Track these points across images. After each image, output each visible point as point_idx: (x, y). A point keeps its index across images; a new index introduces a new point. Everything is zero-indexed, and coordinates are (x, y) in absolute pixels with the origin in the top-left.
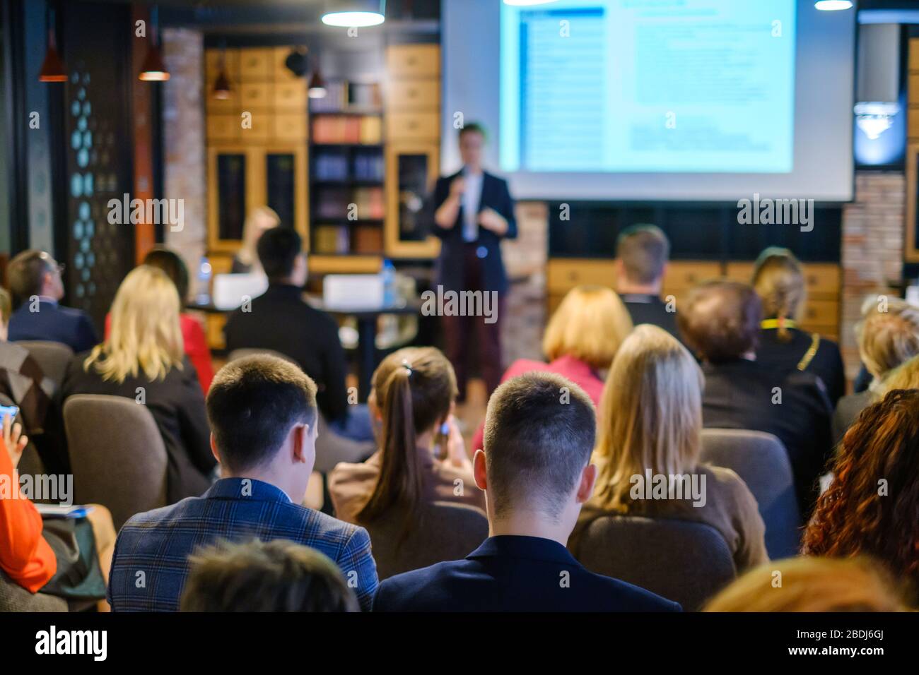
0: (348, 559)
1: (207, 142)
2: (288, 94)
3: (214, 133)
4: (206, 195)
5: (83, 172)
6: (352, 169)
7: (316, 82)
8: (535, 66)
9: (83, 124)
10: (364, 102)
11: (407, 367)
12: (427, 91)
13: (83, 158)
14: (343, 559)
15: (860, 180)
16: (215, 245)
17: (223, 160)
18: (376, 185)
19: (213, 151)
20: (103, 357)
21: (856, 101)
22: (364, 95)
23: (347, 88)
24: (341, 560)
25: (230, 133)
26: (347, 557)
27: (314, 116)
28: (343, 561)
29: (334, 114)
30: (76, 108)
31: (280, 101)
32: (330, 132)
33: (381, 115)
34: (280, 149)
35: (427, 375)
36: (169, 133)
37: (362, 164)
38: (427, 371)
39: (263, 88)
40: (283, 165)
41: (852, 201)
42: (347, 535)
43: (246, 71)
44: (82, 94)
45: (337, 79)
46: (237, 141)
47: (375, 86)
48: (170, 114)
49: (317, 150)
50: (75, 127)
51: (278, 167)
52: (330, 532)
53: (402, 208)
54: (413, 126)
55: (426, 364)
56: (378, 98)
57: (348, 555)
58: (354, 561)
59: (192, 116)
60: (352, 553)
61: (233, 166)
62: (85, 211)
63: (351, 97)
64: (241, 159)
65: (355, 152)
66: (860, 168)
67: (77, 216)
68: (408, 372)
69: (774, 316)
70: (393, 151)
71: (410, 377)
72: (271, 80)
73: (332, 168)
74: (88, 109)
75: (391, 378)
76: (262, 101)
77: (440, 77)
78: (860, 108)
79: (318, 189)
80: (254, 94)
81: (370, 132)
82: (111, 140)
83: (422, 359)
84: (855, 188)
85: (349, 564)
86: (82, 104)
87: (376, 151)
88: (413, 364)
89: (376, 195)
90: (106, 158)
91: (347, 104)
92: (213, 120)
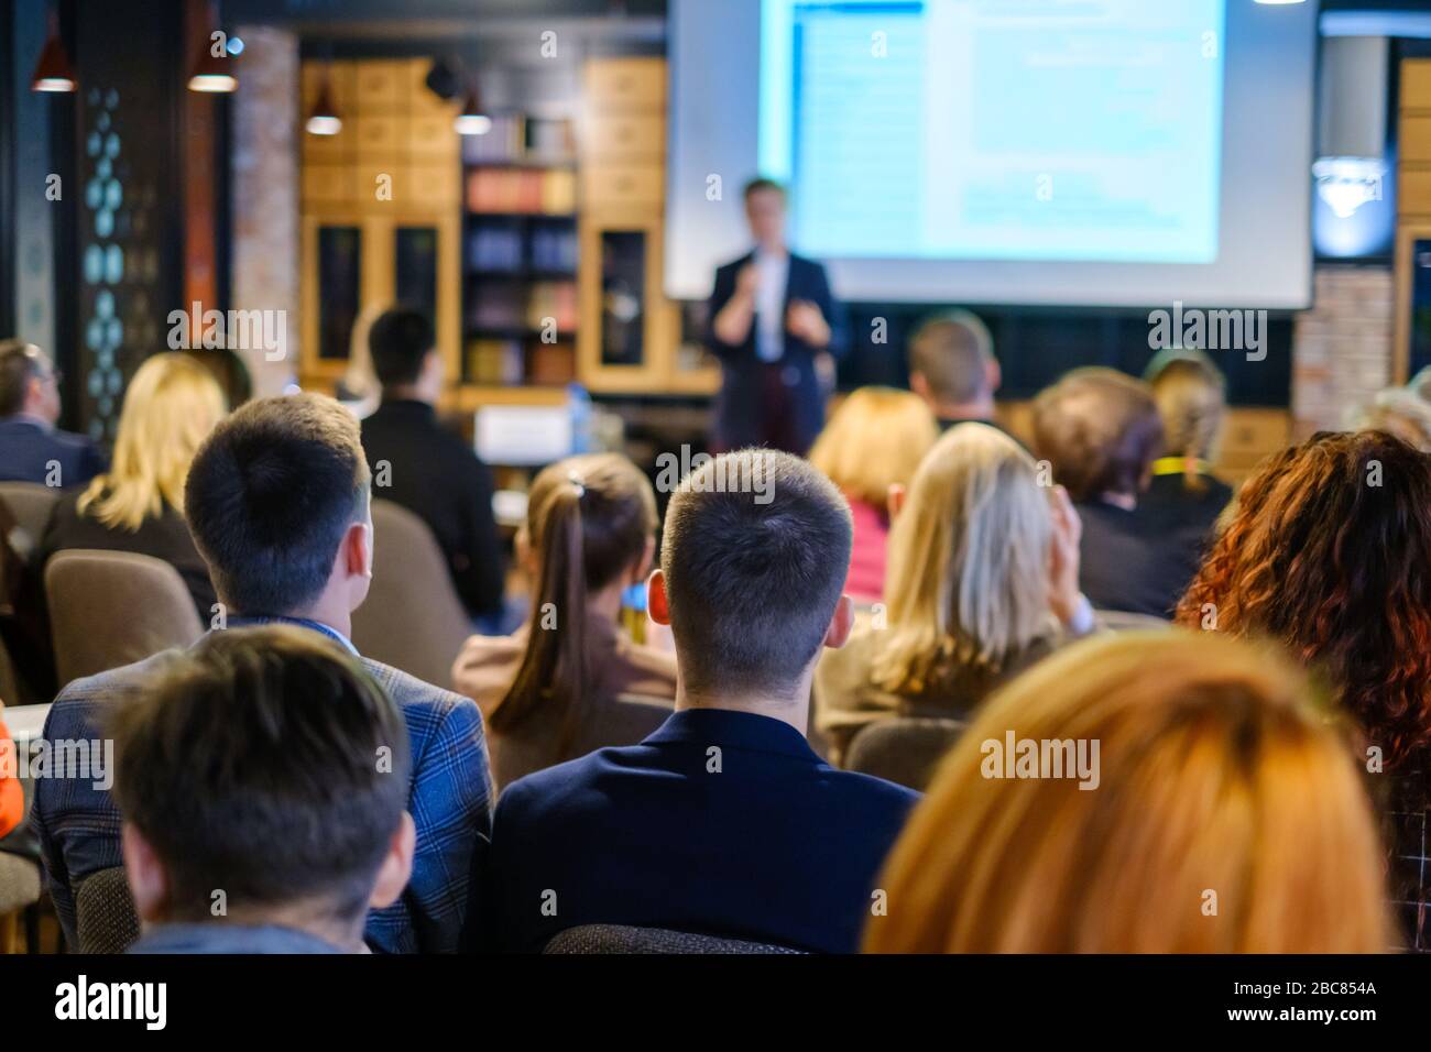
0: (441, 753)
1: (302, 206)
2: (430, 132)
3: (312, 192)
4: (298, 291)
5: (104, 244)
6: (528, 251)
7: (472, 108)
8: (815, 90)
9: (105, 169)
10: (549, 146)
11: (575, 483)
12: (647, 133)
13: (105, 223)
14: (433, 754)
15: (1323, 278)
16: (312, 365)
17: (327, 236)
18: (565, 277)
19: (312, 222)
20: (107, 494)
21: (1316, 155)
22: (548, 139)
23: (524, 125)
24: (428, 756)
25: (337, 190)
26: (438, 751)
27: (470, 168)
28: (431, 758)
29: (501, 166)
30: (94, 144)
31: (418, 145)
32: (495, 193)
33: (574, 168)
34: (414, 219)
35: (609, 495)
36: (241, 191)
37: (545, 246)
38: (608, 490)
39: (391, 124)
40: (420, 245)
41: (1310, 309)
42: (441, 714)
43: (366, 97)
44: (105, 121)
45: (508, 111)
46: (350, 204)
47: (565, 122)
48: (244, 160)
49: (475, 222)
50: (91, 172)
51: (413, 248)
52: (412, 707)
53: (607, 318)
54: (625, 185)
55: (607, 479)
56: (570, 141)
57: (440, 747)
58: (451, 756)
59: (279, 165)
60: (448, 743)
61: (342, 247)
62: (106, 305)
63: (529, 139)
64: (355, 235)
65: (535, 226)
66: (1322, 261)
67: (93, 313)
68: (578, 492)
69: (1178, 454)
70: (593, 224)
71: (582, 500)
72: (405, 110)
73: (498, 250)
74: (114, 146)
75: (549, 502)
76: (388, 144)
77: (665, 110)
78: (1324, 167)
79: (475, 283)
80: (376, 134)
81: (556, 195)
82: (149, 196)
83: (599, 471)
84: (1314, 291)
85: (443, 761)
86: (104, 137)
87: (565, 224)
88: (586, 479)
89: (564, 293)
90: (140, 224)
91: (523, 148)
92: (312, 173)
